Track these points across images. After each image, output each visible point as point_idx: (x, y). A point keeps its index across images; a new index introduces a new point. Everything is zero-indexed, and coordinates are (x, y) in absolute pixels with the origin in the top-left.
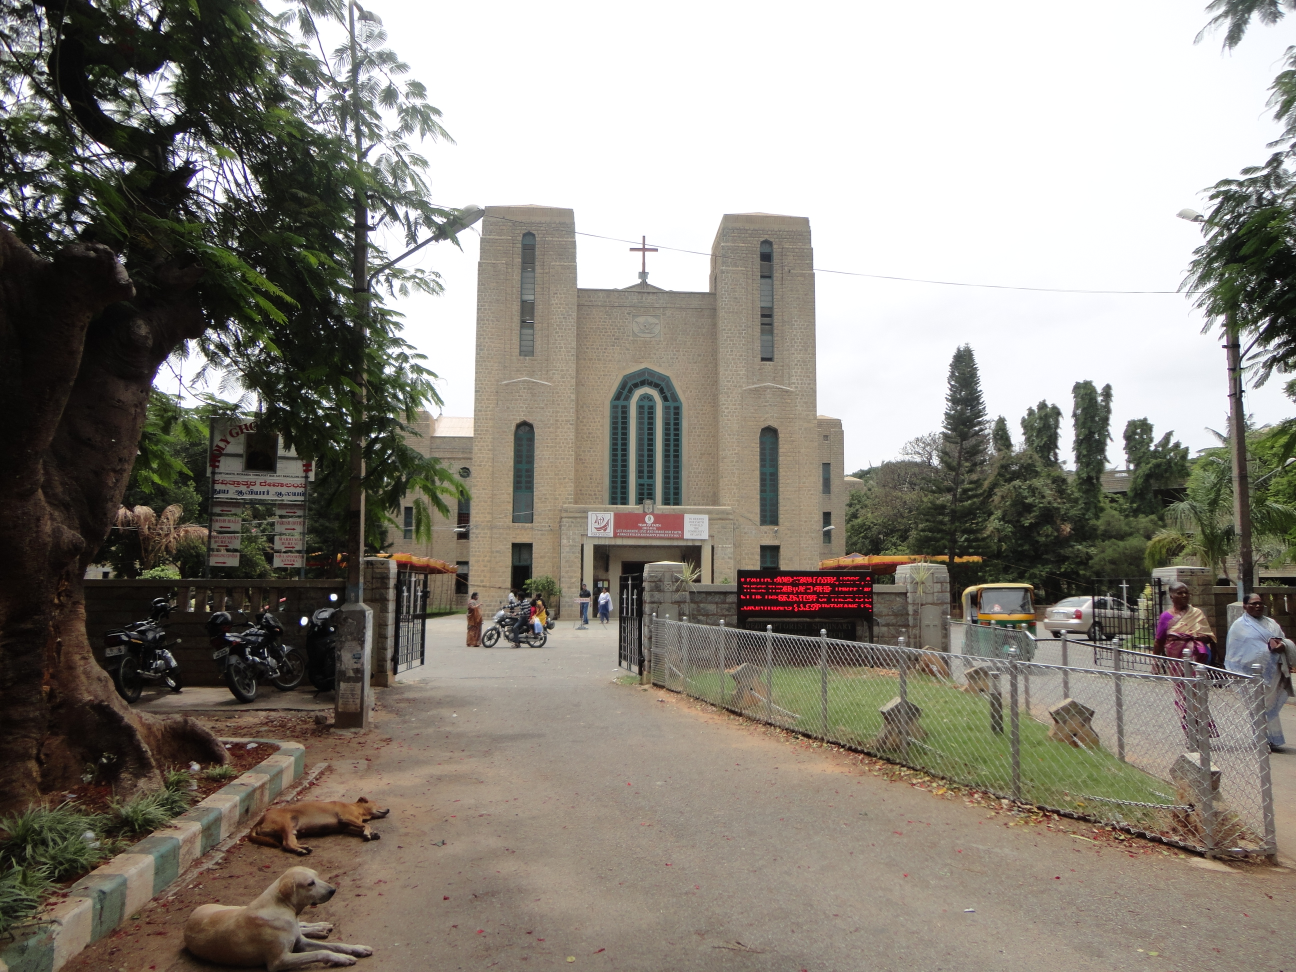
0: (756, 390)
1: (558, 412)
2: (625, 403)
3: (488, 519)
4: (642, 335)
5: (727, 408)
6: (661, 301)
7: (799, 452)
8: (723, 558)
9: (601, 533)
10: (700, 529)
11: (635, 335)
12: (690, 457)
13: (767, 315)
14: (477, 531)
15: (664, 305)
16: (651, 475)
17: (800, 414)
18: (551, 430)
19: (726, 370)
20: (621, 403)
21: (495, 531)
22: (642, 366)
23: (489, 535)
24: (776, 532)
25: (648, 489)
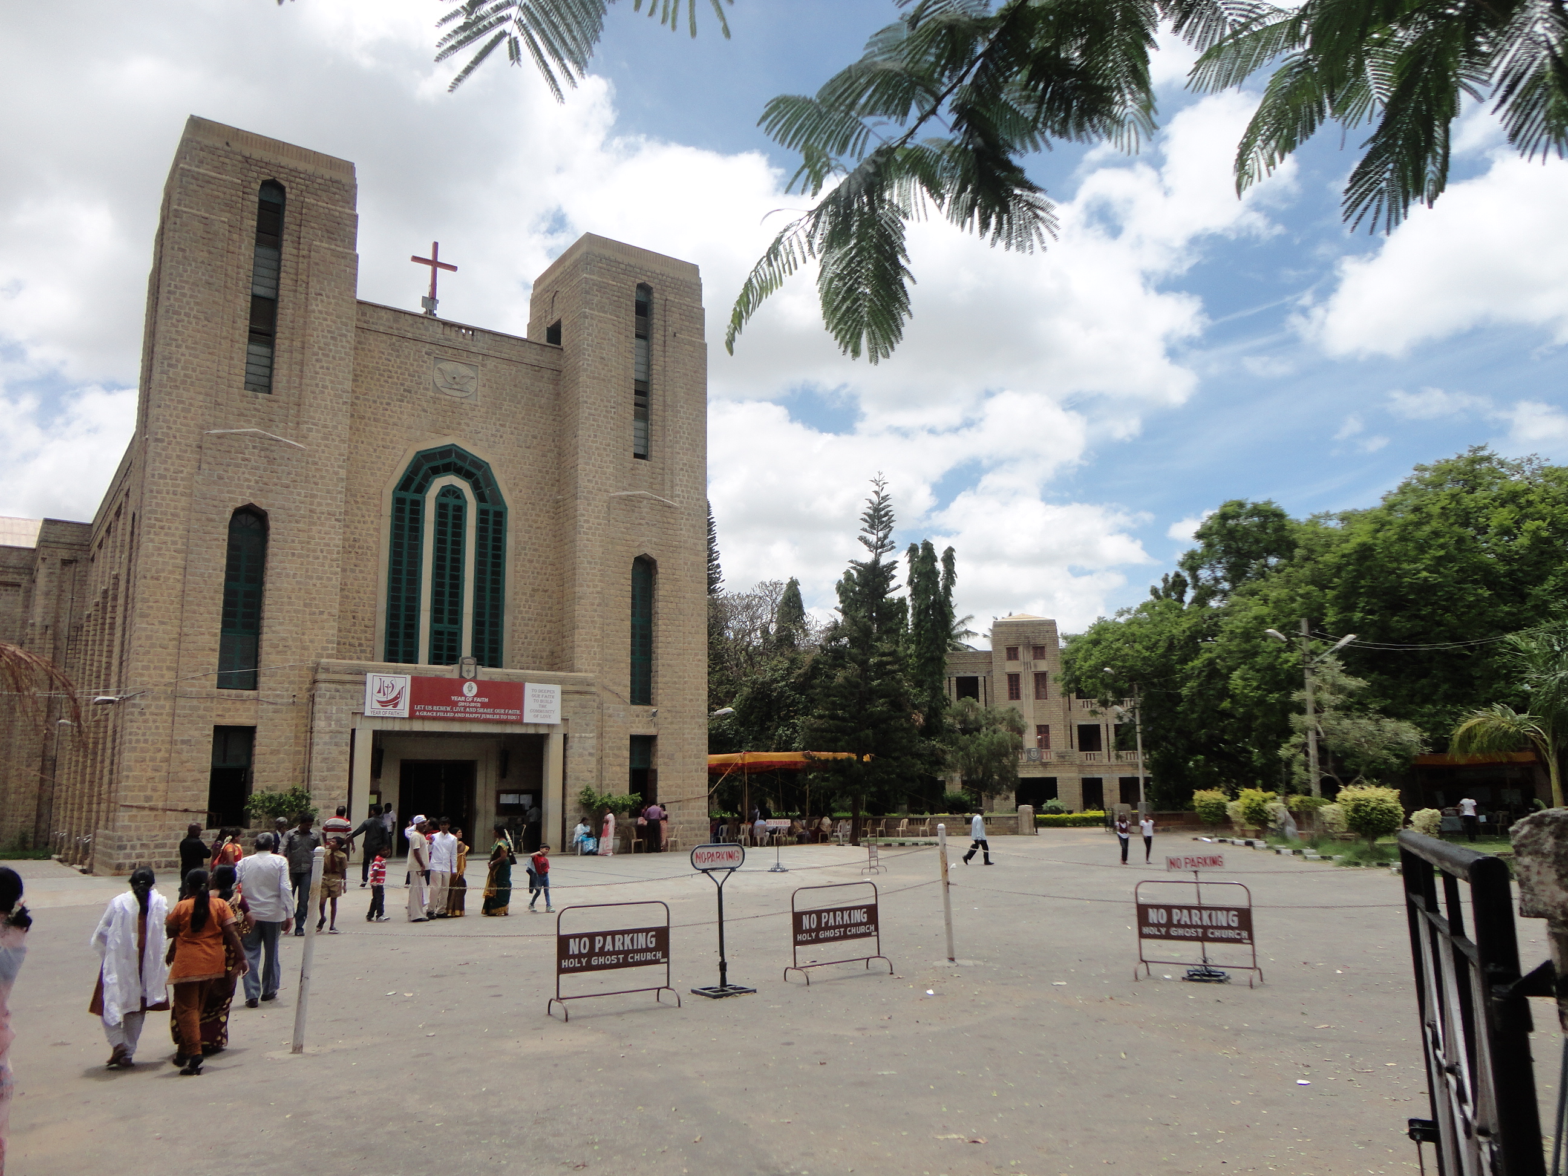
0: (629, 499)
1: (313, 496)
2: (416, 497)
3: (166, 680)
4: (448, 391)
5: (587, 521)
6: (481, 344)
7: (684, 597)
8: (581, 755)
9: (389, 712)
10: (549, 707)
11: (437, 389)
12: (516, 593)
13: (642, 391)
15: (485, 351)
16: (456, 617)
17: (686, 542)
18: (301, 526)
19: (587, 464)
20: (410, 496)
21: (181, 702)
22: (447, 441)
23: (167, 710)
24: (654, 714)
25: (449, 641)
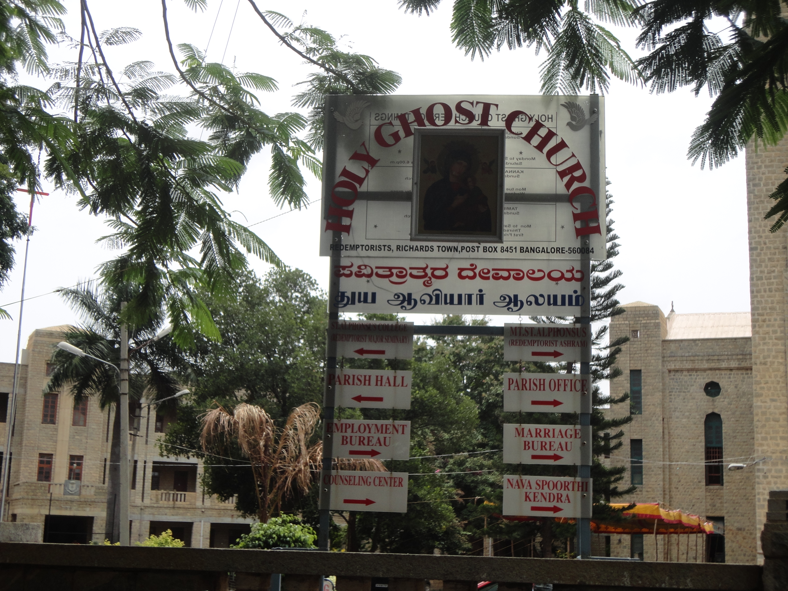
14: (765, 468)
